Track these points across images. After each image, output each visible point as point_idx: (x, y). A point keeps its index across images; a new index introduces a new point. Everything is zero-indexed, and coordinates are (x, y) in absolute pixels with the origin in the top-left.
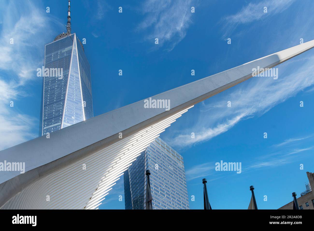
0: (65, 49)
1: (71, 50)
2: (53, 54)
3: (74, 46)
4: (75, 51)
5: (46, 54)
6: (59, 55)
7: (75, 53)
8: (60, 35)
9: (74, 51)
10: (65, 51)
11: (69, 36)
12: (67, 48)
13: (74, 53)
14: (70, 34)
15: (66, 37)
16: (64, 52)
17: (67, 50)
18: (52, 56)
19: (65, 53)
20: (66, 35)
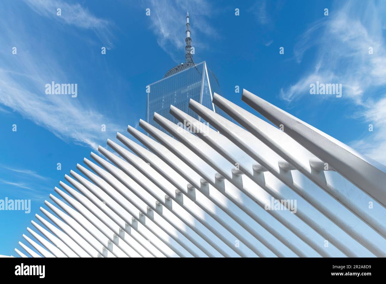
0: (187, 88)
1: (200, 88)
2: (163, 97)
3: (205, 82)
4: (206, 88)
5: (150, 100)
6: (175, 99)
7: (206, 92)
8: (175, 68)
9: (204, 88)
10: (187, 90)
11: (194, 66)
12: (190, 86)
13: (204, 91)
14: (195, 64)
15: (188, 69)
16: (186, 92)
17: (190, 89)
18: (162, 101)
19: (188, 93)
20: (188, 66)
